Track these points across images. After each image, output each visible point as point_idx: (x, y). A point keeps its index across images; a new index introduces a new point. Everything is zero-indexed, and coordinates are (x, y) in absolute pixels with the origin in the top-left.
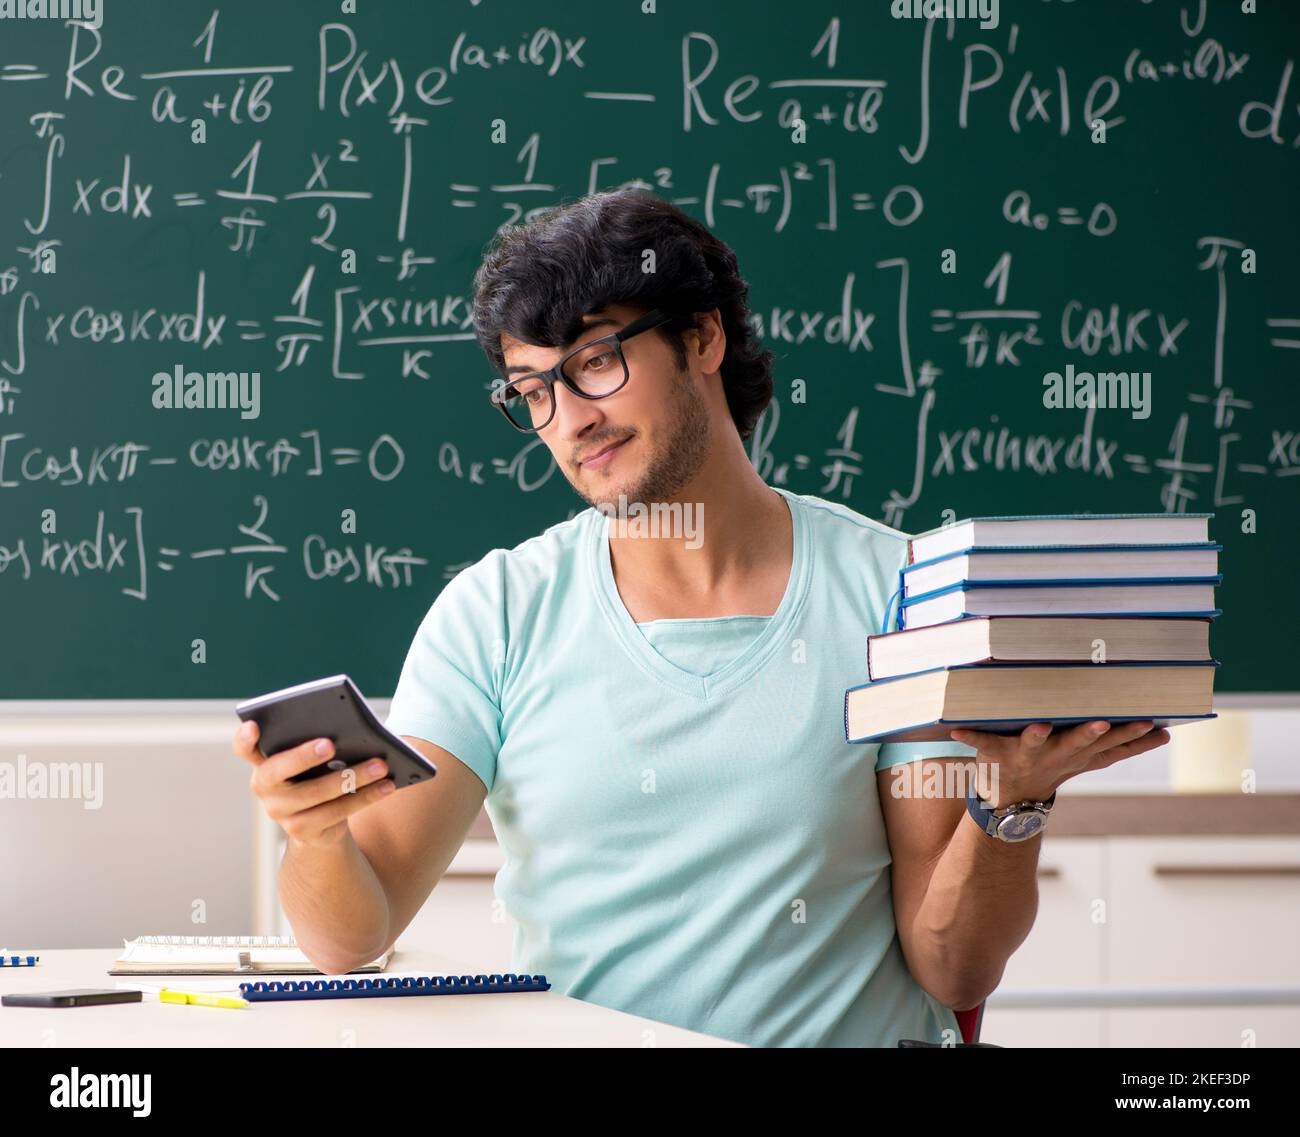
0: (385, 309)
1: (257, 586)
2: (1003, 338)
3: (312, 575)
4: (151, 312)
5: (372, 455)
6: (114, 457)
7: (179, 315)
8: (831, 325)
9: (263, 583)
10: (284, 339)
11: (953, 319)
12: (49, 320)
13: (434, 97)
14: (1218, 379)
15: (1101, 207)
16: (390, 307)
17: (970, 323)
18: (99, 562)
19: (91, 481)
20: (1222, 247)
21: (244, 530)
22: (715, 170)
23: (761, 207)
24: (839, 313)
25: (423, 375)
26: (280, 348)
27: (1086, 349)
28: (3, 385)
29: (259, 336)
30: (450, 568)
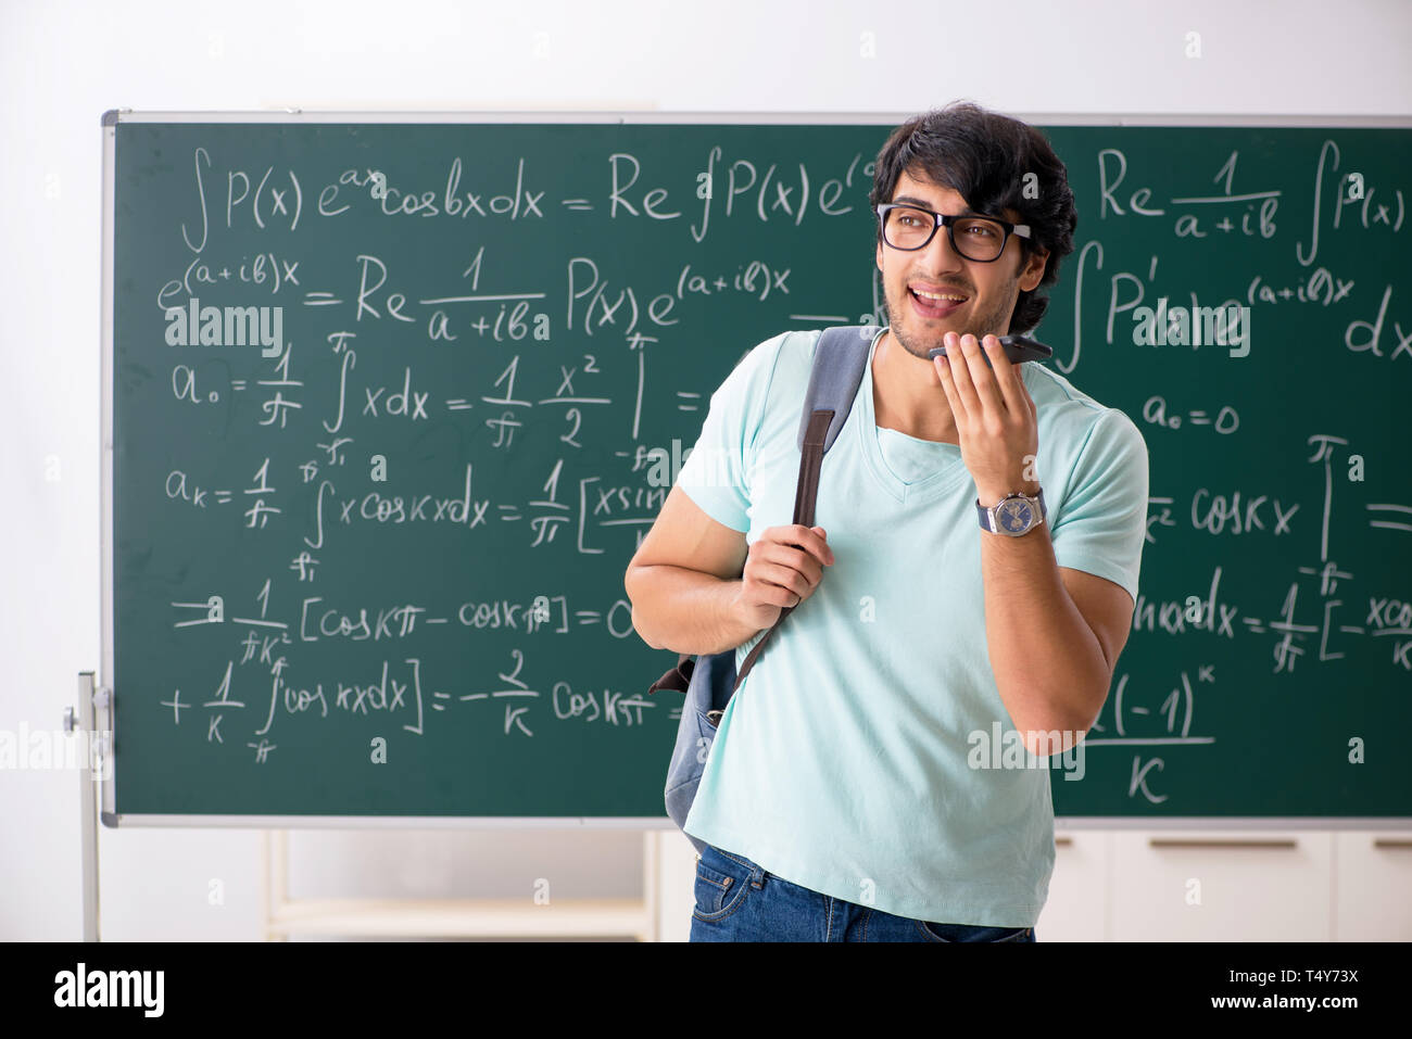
0: (621, 495)
1: (514, 724)
3: (559, 715)
4: (428, 498)
5: (610, 617)
6: (396, 617)
7: (451, 500)
9: (519, 722)
10: (539, 520)
12: (343, 504)
13: (662, 319)
14: (1324, 555)
15: (1226, 410)
16: (625, 493)
18: (384, 703)
19: (377, 637)
20: (1329, 444)
21: (503, 677)
26: (534, 528)
27: (1212, 529)
28: (305, 557)
29: (517, 518)
30: (675, 711)
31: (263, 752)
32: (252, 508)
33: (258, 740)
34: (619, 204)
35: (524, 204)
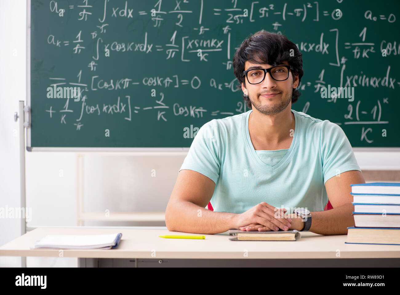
0: (196, 42)
1: (161, 117)
2: (364, 50)
3: (176, 114)
4: (133, 43)
5: (192, 82)
6: (122, 82)
7: (140, 44)
8: (317, 47)
10: (168, 50)
11: (351, 45)
12: (105, 45)
15: (391, 15)
16: (197, 42)
17: (356, 46)
18: (118, 110)
21: (157, 102)
22: (286, 5)
23: (298, 15)
24: (319, 43)
25: (206, 60)
26: (167, 53)
27: (387, 53)
28: (93, 63)
29: (162, 50)
30: (213, 113)
31: (79, 127)
32: (76, 47)
33: (77, 123)
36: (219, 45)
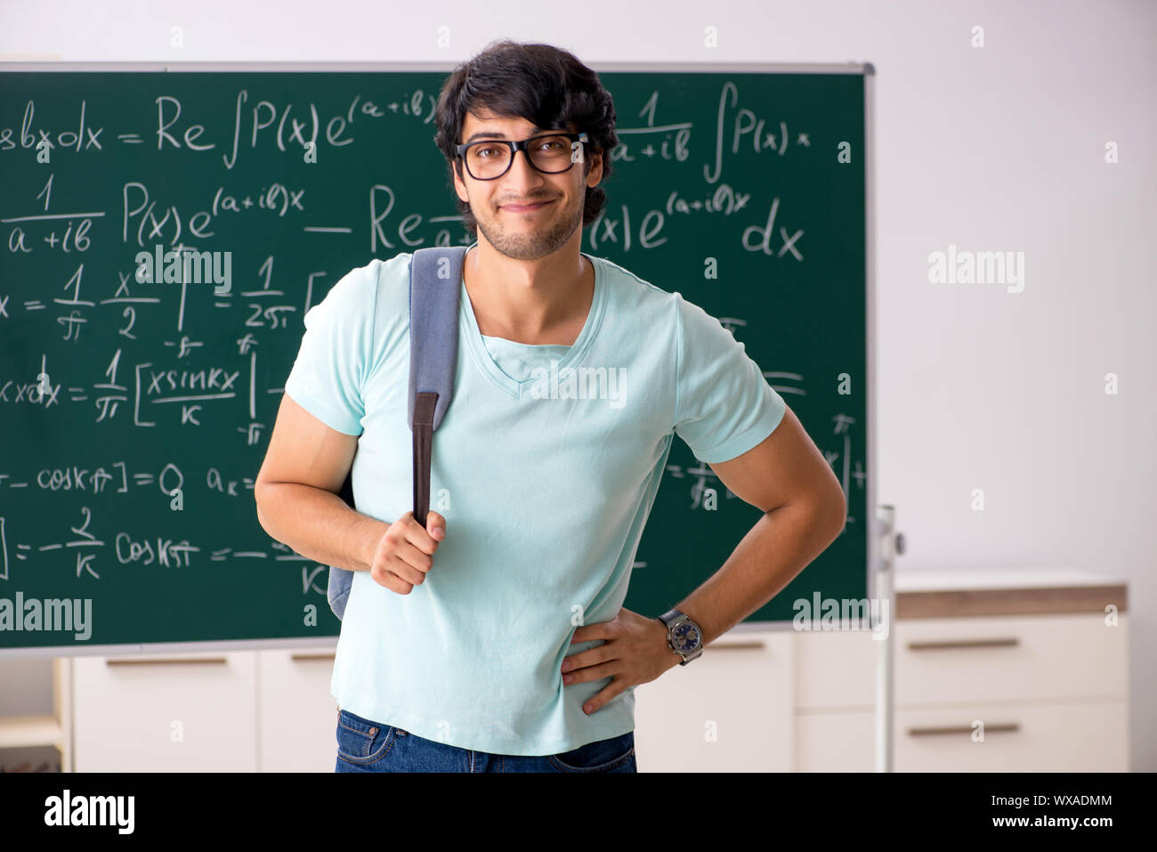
0: (169, 378)
1: (84, 567)
3: (121, 560)
4: (10, 383)
5: (161, 477)
7: (28, 384)
9: (88, 566)
10: (103, 399)
13: (202, 232)
16: (173, 377)
20: (732, 325)
21: (75, 530)
25: (196, 422)
26: (98, 406)
29: (84, 398)
30: (216, 553)
34: (164, 138)
35: (86, 138)
36: (228, 383)
